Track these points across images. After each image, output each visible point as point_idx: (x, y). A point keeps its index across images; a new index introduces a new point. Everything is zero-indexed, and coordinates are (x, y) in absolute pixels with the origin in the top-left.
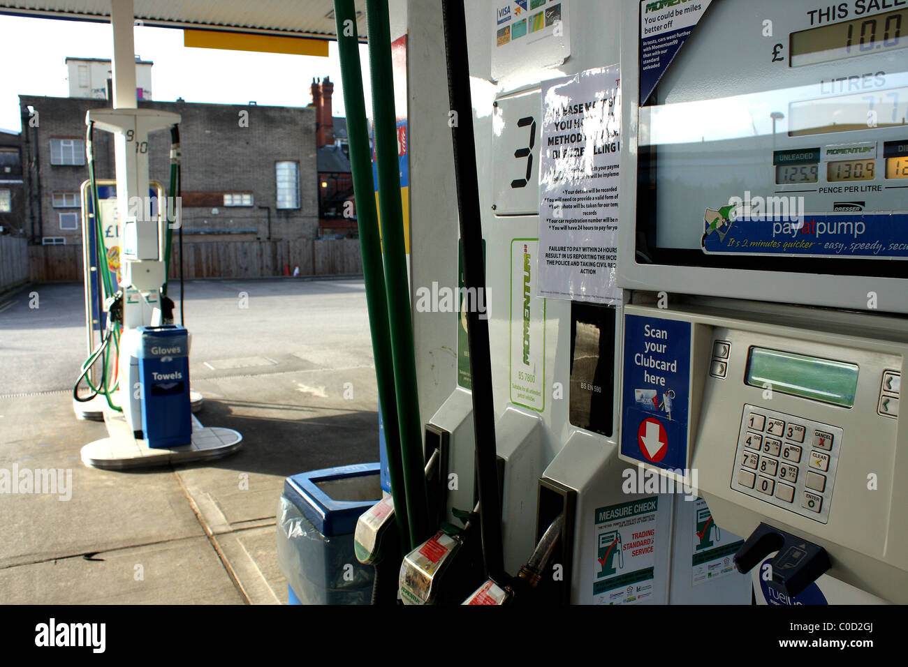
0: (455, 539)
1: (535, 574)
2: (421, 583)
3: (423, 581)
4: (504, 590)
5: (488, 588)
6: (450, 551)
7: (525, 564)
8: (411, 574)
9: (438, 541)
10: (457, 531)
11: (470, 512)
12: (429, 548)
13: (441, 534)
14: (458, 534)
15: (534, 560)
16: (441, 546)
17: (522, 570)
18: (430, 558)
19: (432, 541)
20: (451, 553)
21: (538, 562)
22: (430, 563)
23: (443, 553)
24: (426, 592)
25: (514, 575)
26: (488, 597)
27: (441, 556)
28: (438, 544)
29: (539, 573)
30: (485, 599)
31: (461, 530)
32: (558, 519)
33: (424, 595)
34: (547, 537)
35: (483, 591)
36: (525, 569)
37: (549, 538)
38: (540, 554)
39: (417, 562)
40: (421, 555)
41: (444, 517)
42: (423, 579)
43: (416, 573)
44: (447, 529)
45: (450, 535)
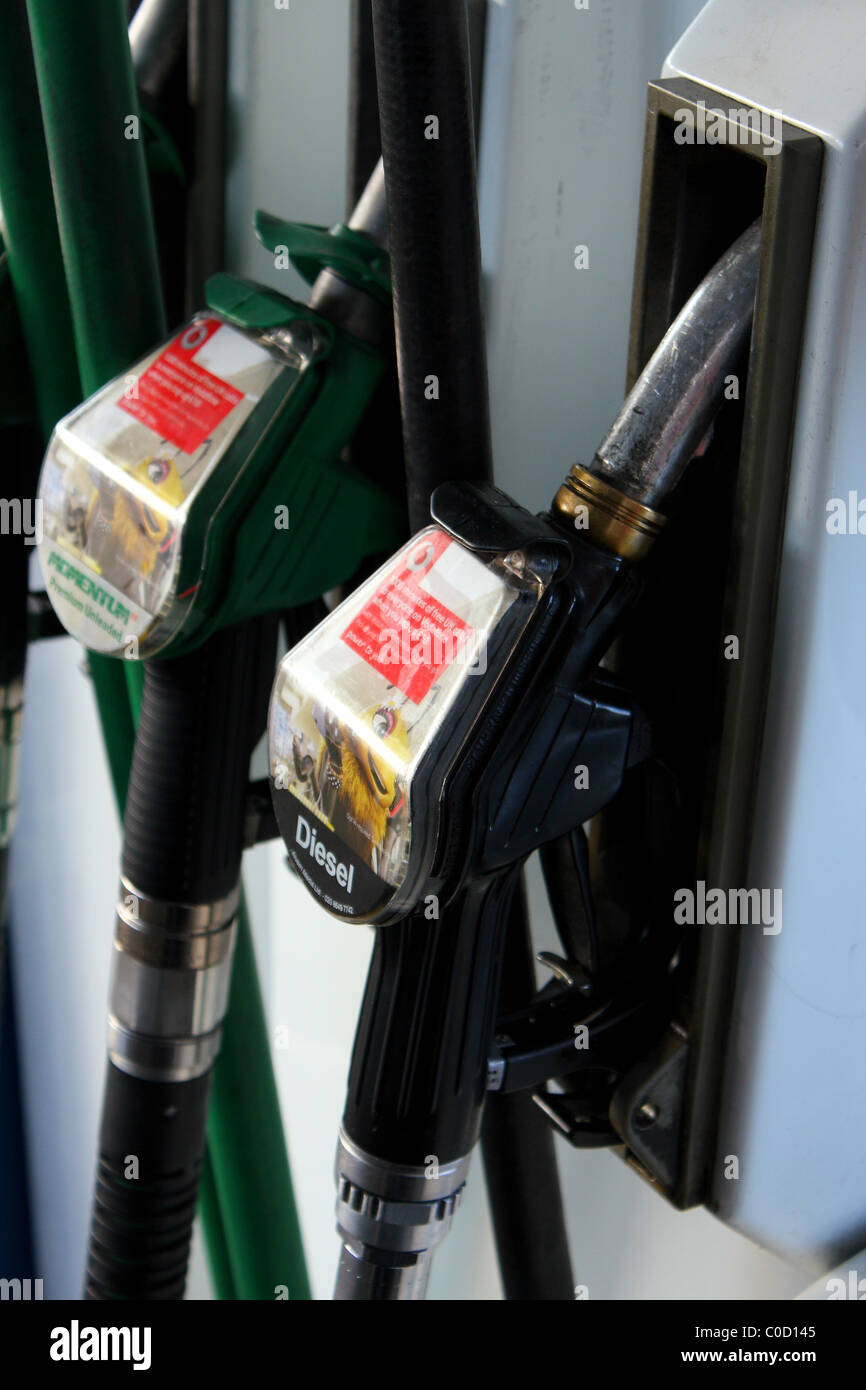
0: (274, 350)
1: (627, 502)
2: (132, 539)
3: (142, 530)
4: (500, 571)
5: (426, 562)
6: (252, 399)
7: (588, 462)
8: (89, 499)
9: (197, 359)
10: (286, 315)
11: (335, 231)
12: (164, 391)
13: (213, 327)
14: (287, 326)
15: (626, 445)
16: (215, 379)
17: (571, 484)
18: (167, 433)
19: (172, 359)
20: (258, 408)
21: (640, 449)
22: (169, 451)
23: (225, 408)
24: (156, 576)
25: (536, 504)
26: (431, 601)
27: (214, 424)
28: (201, 371)
29: (647, 497)
30: (418, 609)
31: (299, 307)
32: (733, 260)
33: (149, 591)
34: (683, 341)
35: (405, 575)
36: (587, 479)
37: (694, 346)
38: (652, 417)
39: (116, 449)
40: (129, 421)
41: (223, 255)
42: (142, 520)
43: (108, 492)
44: (238, 308)
45: (254, 332)
